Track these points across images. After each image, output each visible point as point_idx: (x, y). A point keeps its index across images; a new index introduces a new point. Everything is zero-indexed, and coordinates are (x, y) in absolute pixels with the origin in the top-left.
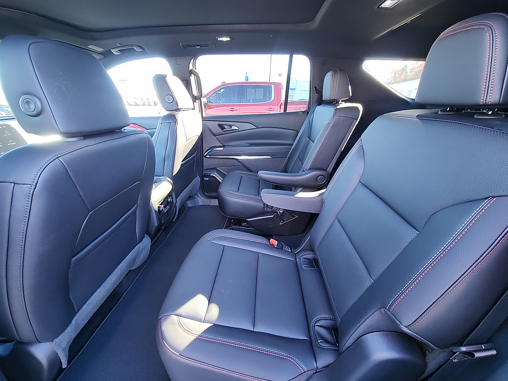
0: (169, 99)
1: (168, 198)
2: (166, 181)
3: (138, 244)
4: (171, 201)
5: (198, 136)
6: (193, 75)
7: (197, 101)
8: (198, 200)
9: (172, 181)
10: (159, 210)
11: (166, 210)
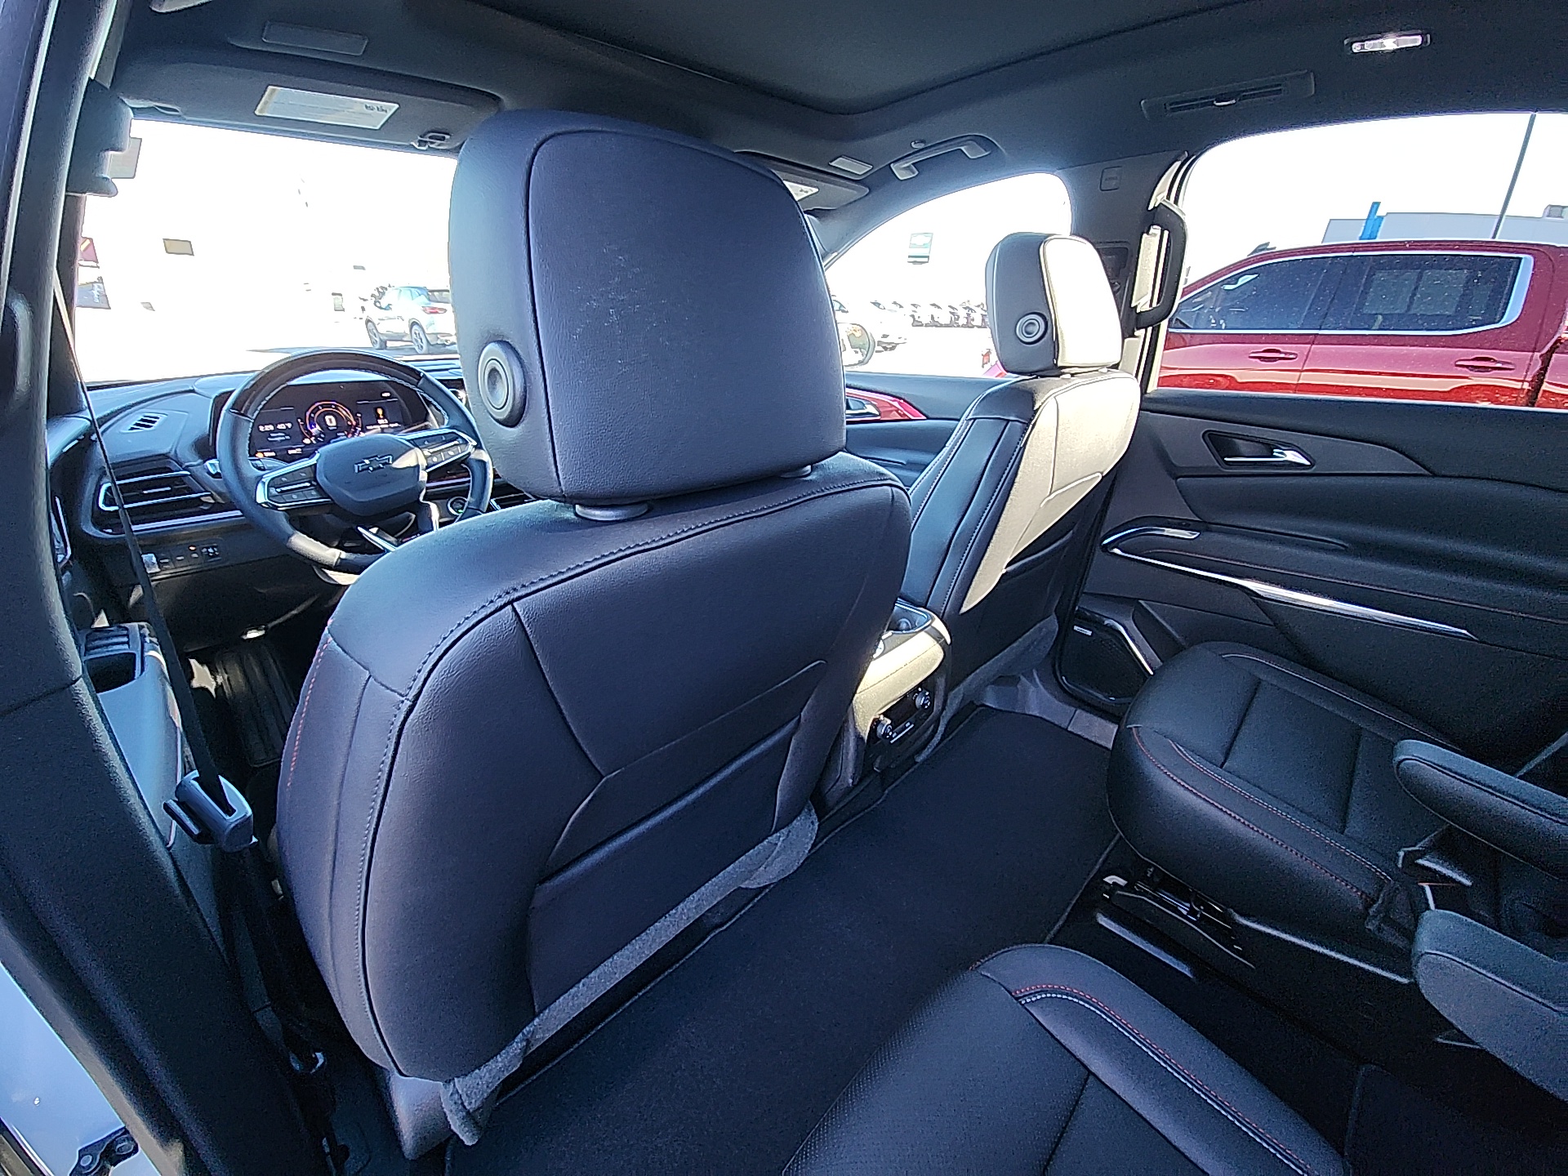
0: (1030, 329)
1: (919, 692)
2: (926, 632)
3: (776, 831)
4: (924, 705)
5: (1102, 473)
6: (1156, 230)
7: (1140, 333)
8: (1025, 691)
9: (950, 633)
10: (873, 730)
11: (898, 734)
